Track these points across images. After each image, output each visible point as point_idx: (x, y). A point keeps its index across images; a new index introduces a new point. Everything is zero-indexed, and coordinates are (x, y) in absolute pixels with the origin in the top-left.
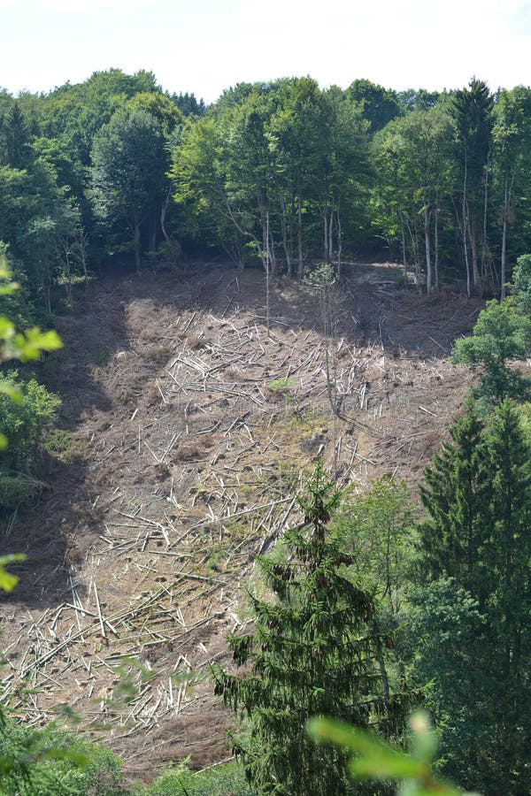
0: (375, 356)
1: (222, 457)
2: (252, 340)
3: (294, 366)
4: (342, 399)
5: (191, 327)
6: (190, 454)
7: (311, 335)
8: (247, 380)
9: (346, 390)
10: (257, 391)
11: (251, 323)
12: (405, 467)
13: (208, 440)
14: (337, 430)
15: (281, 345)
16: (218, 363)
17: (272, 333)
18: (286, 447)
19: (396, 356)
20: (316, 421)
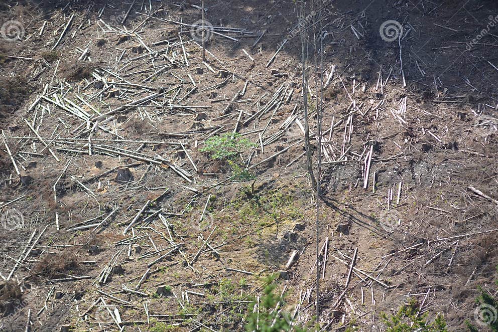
0: (389, 96)
1: (119, 271)
2: (175, 66)
3: (248, 113)
4: (330, 170)
5: (66, 40)
6: (61, 266)
7: (278, 60)
8: (164, 136)
9: (338, 155)
10: (183, 155)
11: (173, 36)
12: (442, 293)
13: (94, 241)
14: (321, 226)
15: (225, 74)
16: (115, 104)
17: (210, 54)
18: (232, 255)
19: (429, 96)
20: (285, 209)
